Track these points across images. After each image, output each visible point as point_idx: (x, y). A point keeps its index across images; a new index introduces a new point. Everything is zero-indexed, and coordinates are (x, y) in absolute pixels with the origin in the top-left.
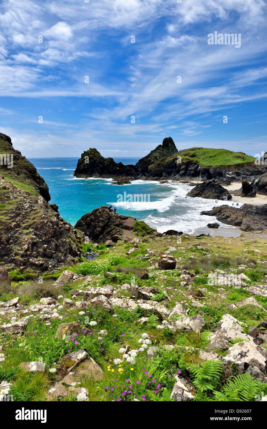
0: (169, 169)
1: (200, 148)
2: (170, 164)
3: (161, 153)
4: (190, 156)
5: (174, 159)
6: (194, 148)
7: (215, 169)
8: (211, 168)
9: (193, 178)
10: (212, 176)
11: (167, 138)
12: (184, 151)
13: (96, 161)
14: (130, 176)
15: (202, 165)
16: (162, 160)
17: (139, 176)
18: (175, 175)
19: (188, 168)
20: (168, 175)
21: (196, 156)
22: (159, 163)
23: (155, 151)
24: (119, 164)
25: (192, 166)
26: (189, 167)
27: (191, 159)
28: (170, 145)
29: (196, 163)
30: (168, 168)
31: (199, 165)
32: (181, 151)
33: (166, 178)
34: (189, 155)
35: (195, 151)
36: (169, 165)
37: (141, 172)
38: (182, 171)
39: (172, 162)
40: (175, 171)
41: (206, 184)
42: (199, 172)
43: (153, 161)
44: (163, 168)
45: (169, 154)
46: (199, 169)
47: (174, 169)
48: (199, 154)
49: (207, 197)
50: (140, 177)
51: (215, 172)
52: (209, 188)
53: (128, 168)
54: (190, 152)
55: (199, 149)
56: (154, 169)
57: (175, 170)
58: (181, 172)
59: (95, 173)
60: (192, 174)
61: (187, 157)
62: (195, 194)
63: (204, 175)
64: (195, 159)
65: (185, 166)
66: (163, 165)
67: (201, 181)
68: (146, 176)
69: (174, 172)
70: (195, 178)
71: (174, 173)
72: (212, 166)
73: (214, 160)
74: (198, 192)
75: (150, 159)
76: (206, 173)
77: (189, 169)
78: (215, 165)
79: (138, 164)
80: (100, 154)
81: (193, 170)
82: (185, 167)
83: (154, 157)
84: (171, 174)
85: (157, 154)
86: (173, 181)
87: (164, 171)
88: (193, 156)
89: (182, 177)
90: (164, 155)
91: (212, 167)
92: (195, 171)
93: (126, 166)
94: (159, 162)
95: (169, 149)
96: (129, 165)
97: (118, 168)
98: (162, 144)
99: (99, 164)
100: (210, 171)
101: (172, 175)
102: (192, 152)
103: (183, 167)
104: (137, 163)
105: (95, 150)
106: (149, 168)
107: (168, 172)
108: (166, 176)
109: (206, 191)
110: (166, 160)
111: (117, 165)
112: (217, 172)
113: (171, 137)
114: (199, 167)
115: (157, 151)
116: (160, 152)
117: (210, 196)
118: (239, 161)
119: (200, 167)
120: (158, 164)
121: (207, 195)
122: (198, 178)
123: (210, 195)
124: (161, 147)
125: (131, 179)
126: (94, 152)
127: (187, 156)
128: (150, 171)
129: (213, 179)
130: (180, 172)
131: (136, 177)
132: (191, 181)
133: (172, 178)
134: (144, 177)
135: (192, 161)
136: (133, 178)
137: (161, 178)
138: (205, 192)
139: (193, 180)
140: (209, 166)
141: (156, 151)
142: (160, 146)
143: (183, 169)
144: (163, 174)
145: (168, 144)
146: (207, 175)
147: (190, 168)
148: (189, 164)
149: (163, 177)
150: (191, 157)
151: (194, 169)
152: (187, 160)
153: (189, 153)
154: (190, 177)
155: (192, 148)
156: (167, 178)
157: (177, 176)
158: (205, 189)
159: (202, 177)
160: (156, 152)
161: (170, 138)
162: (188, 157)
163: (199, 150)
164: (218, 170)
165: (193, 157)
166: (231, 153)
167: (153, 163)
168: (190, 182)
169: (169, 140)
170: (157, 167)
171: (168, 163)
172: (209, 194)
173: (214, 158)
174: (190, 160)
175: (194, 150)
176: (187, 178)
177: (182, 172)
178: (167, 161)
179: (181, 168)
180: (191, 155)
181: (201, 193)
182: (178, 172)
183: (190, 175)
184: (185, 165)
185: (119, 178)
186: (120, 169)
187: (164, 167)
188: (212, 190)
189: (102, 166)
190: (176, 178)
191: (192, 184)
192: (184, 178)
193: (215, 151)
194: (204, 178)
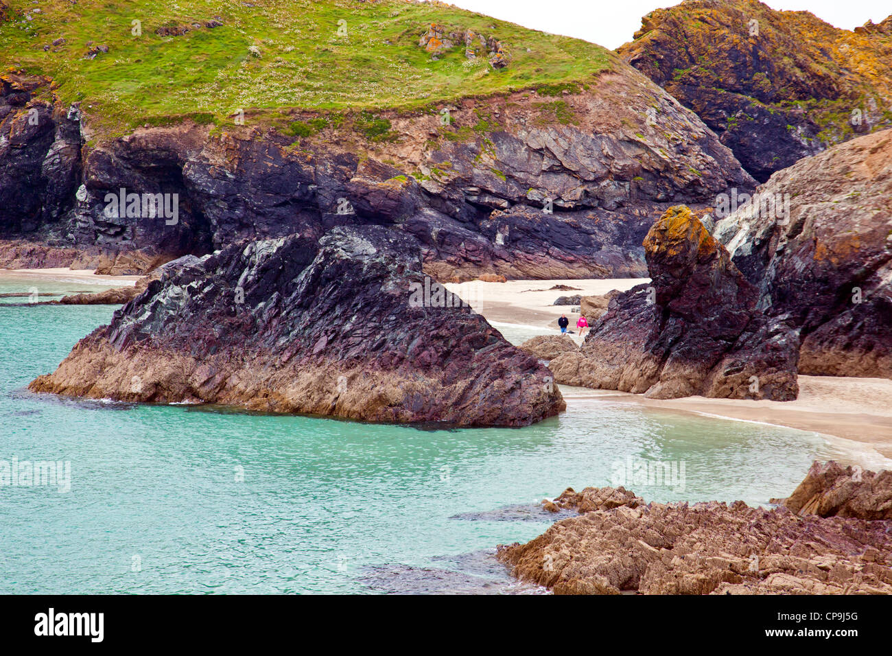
8: (192, 142)
10: (213, 214)
29: (28, 87)
31: (55, 107)
41: (249, 274)
42: (73, 175)
46: (63, 151)
51: (238, 182)
52: (303, 307)
72: (204, 120)
73: (218, 62)
74: (166, 369)
78: (231, 110)
91: (210, 131)
92: (17, 175)
100: (191, 172)
114: (64, 134)
140: (173, 121)
158: (249, 330)
164: (268, 159)
172: (307, 378)
194: (124, 239)
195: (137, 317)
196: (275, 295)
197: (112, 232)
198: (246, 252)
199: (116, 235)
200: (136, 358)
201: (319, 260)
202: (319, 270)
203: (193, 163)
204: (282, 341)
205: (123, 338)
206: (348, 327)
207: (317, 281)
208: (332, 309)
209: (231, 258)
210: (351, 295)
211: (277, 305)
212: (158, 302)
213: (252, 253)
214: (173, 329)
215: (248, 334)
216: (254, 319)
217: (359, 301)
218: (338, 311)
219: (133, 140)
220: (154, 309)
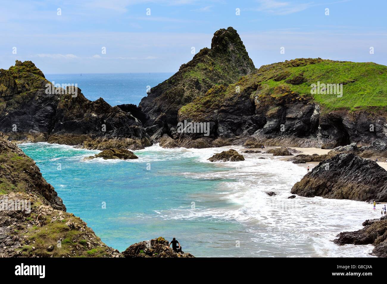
0: (236, 117)
1: (314, 60)
2: (237, 103)
3: (210, 72)
4: (289, 82)
5: (249, 88)
6: (300, 60)
7: (357, 117)
8: (345, 115)
9: (300, 142)
10: (350, 133)
11: (224, 30)
12: (272, 67)
13: (35, 94)
14: (130, 137)
15: (323, 106)
16: (216, 93)
17: (153, 137)
18: (253, 133)
19: (286, 114)
20: (233, 131)
21: (306, 81)
22: (208, 101)
23: (191, 65)
24: (97, 102)
25: (295, 108)
26: (288, 111)
27: (294, 89)
28: (231, 48)
29: (308, 99)
30: (231, 113)
31: (314, 104)
32: (265, 69)
33: (227, 140)
34: (288, 79)
35: (302, 68)
36: (234, 106)
37: (159, 124)
38: (270, 121)
39: (242, 96)
40: (250, 121)
41: (340, 161)
42: (317, 123)
43: (187, 93)
44: (219, 112)
45: (231, 73)
46: (315, 116)
47: (250, 117)
48: (313, 77)
49: (346, 193)
50: (157, 139)
51: (356, 125)
52: (350, 170)
53: (124, 115)
54: (289, 70)
55: (312, 62)
56: (194, 116)
57: (252, 119)
58: (269, 124)
59: (32, 127)
60: (297, 129)
61: (282, 84)
62: (313, 186)
63: (329, 133)
65: (278, 108)
66: (218, 106)
67: (323, 148)
68: (172, 137)
69: (250, 125)
70: (306, 140)
71: (247, 128)
72: (348, 109)
73: (354, 92)
74: (321, 182)
75: (180, 87)
77: (289, 116)
78: (356, 106)
79: (147, 102)
80: (43, 76)
81: (299, 119)
82: (279, 110)
83: (192, 81)
84: (243, 130)
85: (198, 75)
86: (249, 150)
87: (222, 122)
88: (299, 81)
89: (269, 138)
90: (218, 76)
91: (349, 112)
92: (304, 122)
93: (115, 108)
94: (208, 98)
95: (230, 60)
96: (123, 106)
97: (94, 115)
98: (210, 47)
99: (41, 103)
100: (344, 122)
101: (245, 132)
102: (295, 72)
103: (273, 110)
104: (144, 99)
105: (30, 65)
106: (180, 113)
107: (232, 124)
108: (227, 136)
109: (341, 180)
110: (225, 91)
111: (90, 105)
112: (363, 124)
113: (234, 28)
114: (315, 112)
115: (199, 64)
116: (206, 69)
117: (354, 191)
119: (318, 111)
120: (205, 104)
121: (345, 190)
122: (312, 140)
123: (352, 188)
124: (210, 55)
125: (133, 146)
126: (29, 71)
127: (283, 81)
129: (354, 144)
130: (266, 123)
131: (146, 140)
132: (297, 149)
133: (243, 142)
134: (170, 140)
135: (296, 95)
136: (139, 141)
137: (216, 141)
138: (339, 181)
139: (300, 146)
140: (341, 109)
141: (194, 66)
142: (204, 52)
143: (272, 117)
144: (221, 129)
145: (225, 46)
146: (336, 131)
147: (292, 112)
148: (289, 103)
149: (219, 139)
150: (294, 84)
151: (302, 117)
152: (283, 91)
153: (288, 74)
154: (293, 136)
155: (294, 59)
156: (232, 141)
157: (257, 135)
158: (339, 174)
159: (323, 136)
160: (196, 68)
161: (230, 29)
162: (285, 84)
163: (312, 66)
164: (363, 119)
165: (298, 84)
167: (188, 100)
168: (295, 151)
169: (228, 35)
170: (204, 112)
171: (231, 99)
172: (350, 185)
173: (352, 87)
174: (289, 92)
175: (298, 65)
176: (286, 143)
177: (272, 123)
178: (228, 95)
179: (269, 113)
180: (291, 78)
181: (329, 184)
182: (259, 124)
183: (292, 131)
184: (278, 105)
185: (99, 142)
186: (101, 116)
187: (223, 111)
188: (356, 176)
189: (49, 108)
190: (254, 139)
191: (299, 158)
192: (276, 140)
193: (353, 67)
194: (329, 139)
195: (317, 170)
196: (344, 167)
197: (326, 137)
198: (340, 156)
199: (327, 138)
200: (316, 180)
201: (354, 159)
202: (354, 161)
203: (345, 120)
204: (345, 177)
205: (313, 175)
206: (358, 175)
207: (353, 164)
208: (356, 170)
209: (337, 157)
210: (360, 167)
211: (345, 169)
212: (321, 167)
213: (341, 157)
214: (324, 173)
215: (339, 176)
216: (340, 172)
217: (361, 169)
218: (357, 171)
219: (331, 114)
220: (320, 169)
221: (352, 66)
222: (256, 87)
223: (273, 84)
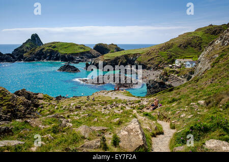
1: (58, 42)
6: (53, 43)
7: (69, 55)
11: (34, 34)
12: (47, 44)
15: (61, 53)
16: (33, 50)
18: (44, 60)
19: (52, 55)
20: (39, 60)
21: (56, 47)
25: (54, 54)
27: (53, 49)
30: (38, 55)
32: (45, 44)
34: (52, 47)
35: (55, 44)
36: (38, 53)
37: (18, 58)
39: (40, 51)
40: (43, 57)
41: (66, 66)
43: (25, 50)
45: (37, 45)
48: (58, 46)
51: (69, 57)
52: (68, 68)
53: (7, 56)
56: (27, 56)
60: (55, 59)
61: (50, 48)
64: (56, 49)
66: (34, 54)
71: (42, 59)
73: (68, 50)
75: (23, 48)
76: (64, 58)
79: (14, 53)
83: (26, 47)
85: (28, 46)
87: (35, 57)
88: (54, 47)
89: (48, 61)
93: (5, 54)
95: (36, 42)
96: (7, 54)
98: (30, 38)
100: (66, 57)
102: (53, 45)
106: (24, 55)
107: (38, 58)
116: (30, 44)
118: (82, 50)
119: (59, 54)
120: (30, 53)
124: (31, 41)
128: (25, 58)
135: (54, 51)
140: (65, 54)
141: (27, 43)
142: (29, 40)
145: (35, 38)
148: (52, 53)
159: (61, 60)
161: (36, 34)
163: (57, 44)
164: (71, 56)
166: (77, 45)
167: (26, 52)
170: (30, 55)
173: (67, 48)
177: (48, 57)
178: (36, 51)
179: (47, 55)
182: (45, 58)
183: (53, 59)
184: (49, 53)
202: (69, 66)
217: (71, 68)
219: (63, 55)
221: (67, 44)
222: (43, 49)
223: (48, 48)
